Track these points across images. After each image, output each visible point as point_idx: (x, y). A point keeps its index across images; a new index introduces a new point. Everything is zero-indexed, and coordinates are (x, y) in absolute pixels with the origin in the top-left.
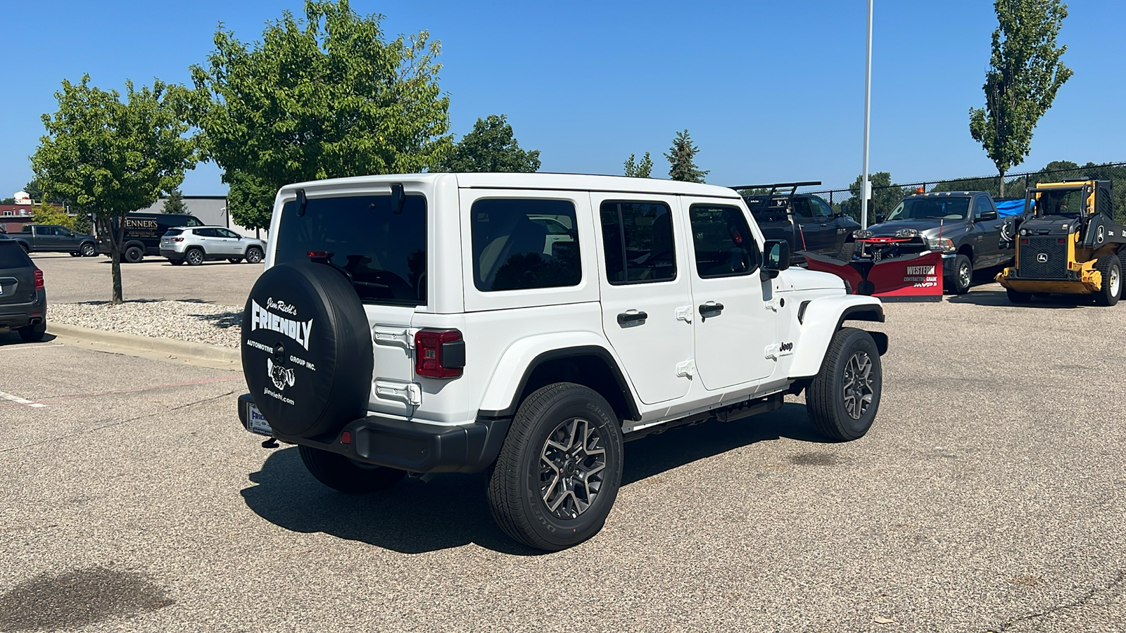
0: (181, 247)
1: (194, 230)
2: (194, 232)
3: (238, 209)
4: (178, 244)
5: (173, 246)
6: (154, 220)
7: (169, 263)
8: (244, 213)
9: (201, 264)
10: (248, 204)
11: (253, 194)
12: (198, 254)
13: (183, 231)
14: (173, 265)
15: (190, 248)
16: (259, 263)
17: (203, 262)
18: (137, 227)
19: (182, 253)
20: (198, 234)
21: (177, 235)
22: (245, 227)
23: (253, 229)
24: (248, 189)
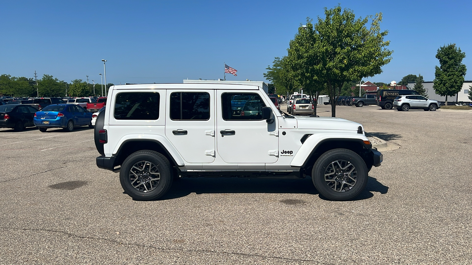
0: (400, 103)
1: (406, 96)
2: (407, 97)
3: (437, 87)
4: (399, 102)
5: (397, 103)
6: (398, 92)
7: (397, 110)
8: (440, 89)
9: (408, 111)
10: (442, 85)
11: (444, 80)
12: (407, 107)
13: (402, 97)
14: (398, 111)
15: (404, 104)
16: (435, 111)
17: (409, 110)
18: (390, 95)
19: (400, 106)
20: (408, 98)
21: (399, 99)
22: (440, 95)
23: (444, 96)
24: (443, 78)
